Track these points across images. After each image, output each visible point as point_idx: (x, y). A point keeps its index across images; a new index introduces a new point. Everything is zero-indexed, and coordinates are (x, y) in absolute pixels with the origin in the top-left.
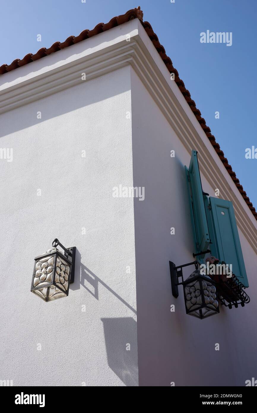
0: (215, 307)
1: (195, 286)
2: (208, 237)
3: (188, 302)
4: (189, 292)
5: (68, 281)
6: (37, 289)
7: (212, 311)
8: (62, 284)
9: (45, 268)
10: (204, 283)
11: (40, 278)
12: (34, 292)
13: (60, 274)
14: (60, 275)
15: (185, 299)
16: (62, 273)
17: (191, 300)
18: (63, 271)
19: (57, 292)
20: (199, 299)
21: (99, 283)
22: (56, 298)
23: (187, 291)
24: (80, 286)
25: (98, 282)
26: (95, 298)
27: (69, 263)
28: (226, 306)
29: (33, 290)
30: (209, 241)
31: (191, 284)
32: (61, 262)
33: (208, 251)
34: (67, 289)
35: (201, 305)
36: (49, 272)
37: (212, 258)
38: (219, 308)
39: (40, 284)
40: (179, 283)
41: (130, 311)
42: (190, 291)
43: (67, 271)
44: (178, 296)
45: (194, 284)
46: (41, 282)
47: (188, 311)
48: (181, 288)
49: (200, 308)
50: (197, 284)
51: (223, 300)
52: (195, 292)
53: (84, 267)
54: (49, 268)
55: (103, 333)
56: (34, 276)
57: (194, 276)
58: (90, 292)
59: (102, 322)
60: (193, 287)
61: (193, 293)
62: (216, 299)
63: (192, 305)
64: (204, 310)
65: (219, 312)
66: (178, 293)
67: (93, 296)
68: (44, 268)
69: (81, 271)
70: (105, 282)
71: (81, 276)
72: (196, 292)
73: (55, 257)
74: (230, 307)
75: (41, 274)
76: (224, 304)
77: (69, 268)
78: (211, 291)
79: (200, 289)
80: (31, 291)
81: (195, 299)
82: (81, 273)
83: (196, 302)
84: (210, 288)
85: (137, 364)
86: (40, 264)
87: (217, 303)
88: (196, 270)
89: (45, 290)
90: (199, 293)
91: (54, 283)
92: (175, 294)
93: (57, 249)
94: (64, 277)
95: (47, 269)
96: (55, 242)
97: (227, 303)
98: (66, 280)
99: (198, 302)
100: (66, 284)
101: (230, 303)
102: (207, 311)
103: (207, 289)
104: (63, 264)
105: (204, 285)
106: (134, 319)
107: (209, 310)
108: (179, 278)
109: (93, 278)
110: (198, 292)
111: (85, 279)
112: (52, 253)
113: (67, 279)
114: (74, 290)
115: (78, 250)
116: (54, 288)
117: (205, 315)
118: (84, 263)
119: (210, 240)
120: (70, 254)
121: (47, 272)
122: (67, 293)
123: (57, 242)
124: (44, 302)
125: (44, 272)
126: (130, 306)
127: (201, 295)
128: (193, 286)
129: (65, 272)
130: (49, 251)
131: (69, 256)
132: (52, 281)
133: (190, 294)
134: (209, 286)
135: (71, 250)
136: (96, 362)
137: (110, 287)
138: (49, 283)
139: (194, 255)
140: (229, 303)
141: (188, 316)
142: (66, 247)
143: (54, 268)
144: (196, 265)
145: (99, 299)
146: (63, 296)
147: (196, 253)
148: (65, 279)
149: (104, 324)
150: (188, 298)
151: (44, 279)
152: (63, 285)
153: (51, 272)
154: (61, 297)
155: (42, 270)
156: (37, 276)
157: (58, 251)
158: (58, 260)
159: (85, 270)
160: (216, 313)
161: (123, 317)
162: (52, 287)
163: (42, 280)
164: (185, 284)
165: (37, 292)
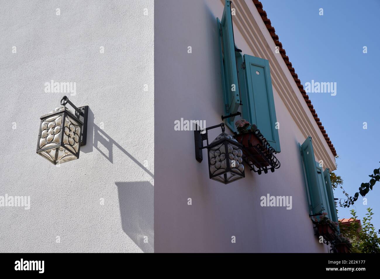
0: (240, 171)
1: (220, 149)
2: (238, 98)
3: (212, 167)
4: (214, 157)
5: (78, 143)
6: (43, 150)
7: (237, 176)
8: (71, 146)
9: (53, 128)
10: (230, 147)
11: (47, 139)
12: (41, 154)
13: (69, 134)
14: (69, 136)
15: (209, 163)
16: (72, 134)
17: (215, 164)
18: (72, 131)
19: (66, 154)
20: (224, 163)
21: (114, 145)
22: (65, 161)
23: (211, 155)
24: (93, 149)
25: (112, 144)
26: (109, 161)
27: (80, 124)
28: (255, 171)
29: (38, 151)
30: (239, 102)
31: (216, 148)
32: (71, 122)
33: (239, 114)
34: (77, 151)
35: (225, 169)
36: (56, 132)
37: (242, 121)
38: (244, 173)
39: (47, 146)
40: (204, 146)
41: (147, 174)
42: (214, 155)
43: (78, 132)
44: (202, 160)
45: (219, 148)
46: (48, 143)
47: (212, 176)
48: (205, 151)
49: (225, 173)
50: (222, 148)
51: (252, 166)
52: (219, 156)
53: (97, 128)
54: (56, 128)
55: (117, 198)
56: (40, 136)
57: (220, 139)
58: (104, 155)
59: (116, 186)
60: (218, 151)
61: (218, 157)
62: (242, 163)
63: (217, 169)
64: (229, 174)
65: (244, 177)
66: (202, 157)
67: (107, 159)
68: (50, 129)
69: (94, 132)
70: (120, 144)
71: (94, 138)
72: (221, 155)
73: (63, 116)
74: (260, 173)
75: (48, 134)
76: (253, 169)
77: (80, 128)
78: (238, 155)
79: (225, 152)
80: (37, 153)
81: (220, 163)
82: (94, 135)
83: (221, 167)
84: (236, 152)
85: (153, 229)
86: (46, 123)
87: (242, 167)
88: (222, 132)
89: (53, 153)
90: (225, 157)
91: (62, 144)
92: (199, 158)
93: (66, 108)
94: (74, 138)
95: (54, 130)
96: (63, 100)
97: (257, 169)
98: (76, 142)
99: (222, 167)
100: (77, 146)
101: (260, 169)
102: (232, 175)
103: (233, 152)
104: (72, 124)
105: (230, 149)
106: (151, 183)
107: (234, 175)
108: (204, 141)
109: (108, 140)
110: (223, 156)
111: (98, 141)
112: (59, 112)
113: (77, 140)
114: (86, 153)
115: (91, 110)
116: (63, 150)
117: (229, 180)
118: (98, 123)
119: (241, 101)
120: (81, 114)
121: (54, 132)
122: (77, 155)
123: (66, 100)
124: (53, 165)
125: (50, 132)
126: (147, 169)
127: (226, 160)
128: (218, 149)
129: (74, 133)
130: (57, 110)
131: (80, 116)
132: (60, 142)
133: (214, 158)
134: (236, 149)
135: (83, 109)
136: (110, 227)
137: (126, 150)
138: (56, 144)
139: (223, 118)
140: (258, 169)
141: (212, 181)
142: (78, 106)
143: (62, 128)
144: (223, 127)
145: (114, 162)
146: (74, 159)
147: (225, 116)
148: (74, 141)
149: (119, 188)
150: (212, 162)
151: (51, 140)
152: (73, 147)
153: (59, 132)
154: (70, 160)
155: (48, 130)
156: (43, 136)
157: (66, 109)
158: (66, 118)
159: (99, 132)
160: (241, 178)
161: (139, 180)
162: (61, 149)
163: (49, 140)
164: (209, 147)
165: (43, 154)
